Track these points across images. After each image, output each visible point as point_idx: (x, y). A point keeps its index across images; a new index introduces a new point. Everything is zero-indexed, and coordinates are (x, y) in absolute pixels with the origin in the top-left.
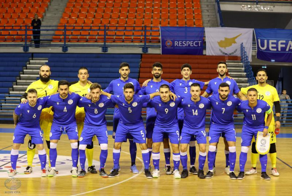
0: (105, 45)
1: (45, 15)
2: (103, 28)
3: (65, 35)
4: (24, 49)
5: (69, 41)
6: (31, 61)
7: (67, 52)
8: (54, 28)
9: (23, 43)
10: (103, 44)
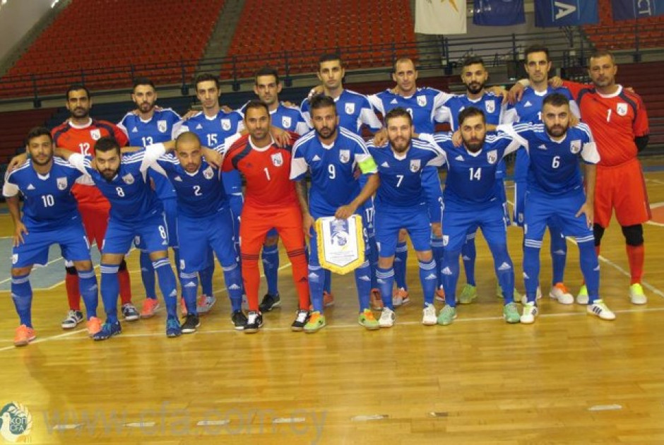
0: (288, 77)
1: (209, 45)
2: (283, 55)
3: (234, 68)
4: (183, 93)
5: (242, 76)
6: (193, 107)
7: (239, 91)
8: (222, 60)
9: (181, 84)
10: (285, 76)
